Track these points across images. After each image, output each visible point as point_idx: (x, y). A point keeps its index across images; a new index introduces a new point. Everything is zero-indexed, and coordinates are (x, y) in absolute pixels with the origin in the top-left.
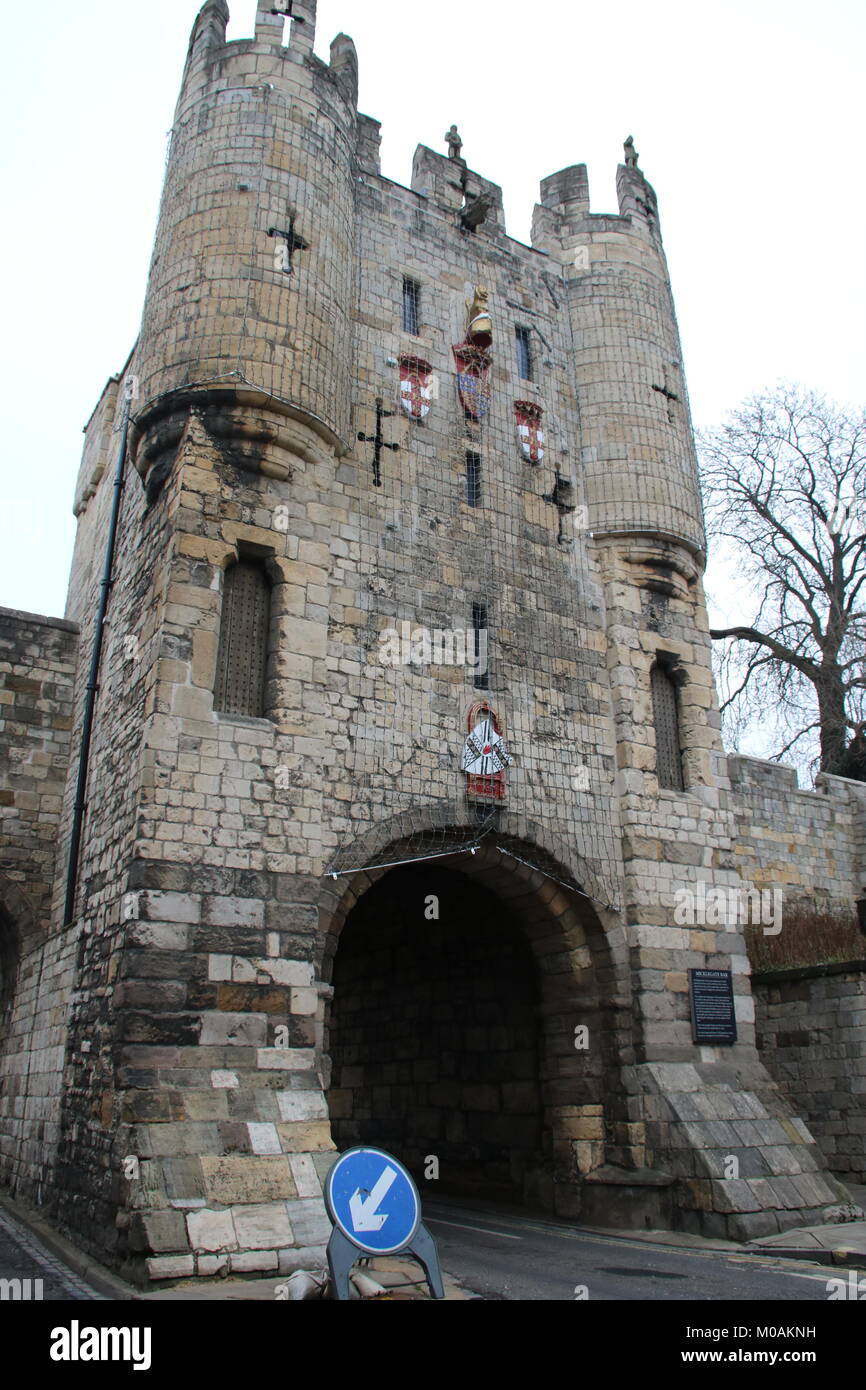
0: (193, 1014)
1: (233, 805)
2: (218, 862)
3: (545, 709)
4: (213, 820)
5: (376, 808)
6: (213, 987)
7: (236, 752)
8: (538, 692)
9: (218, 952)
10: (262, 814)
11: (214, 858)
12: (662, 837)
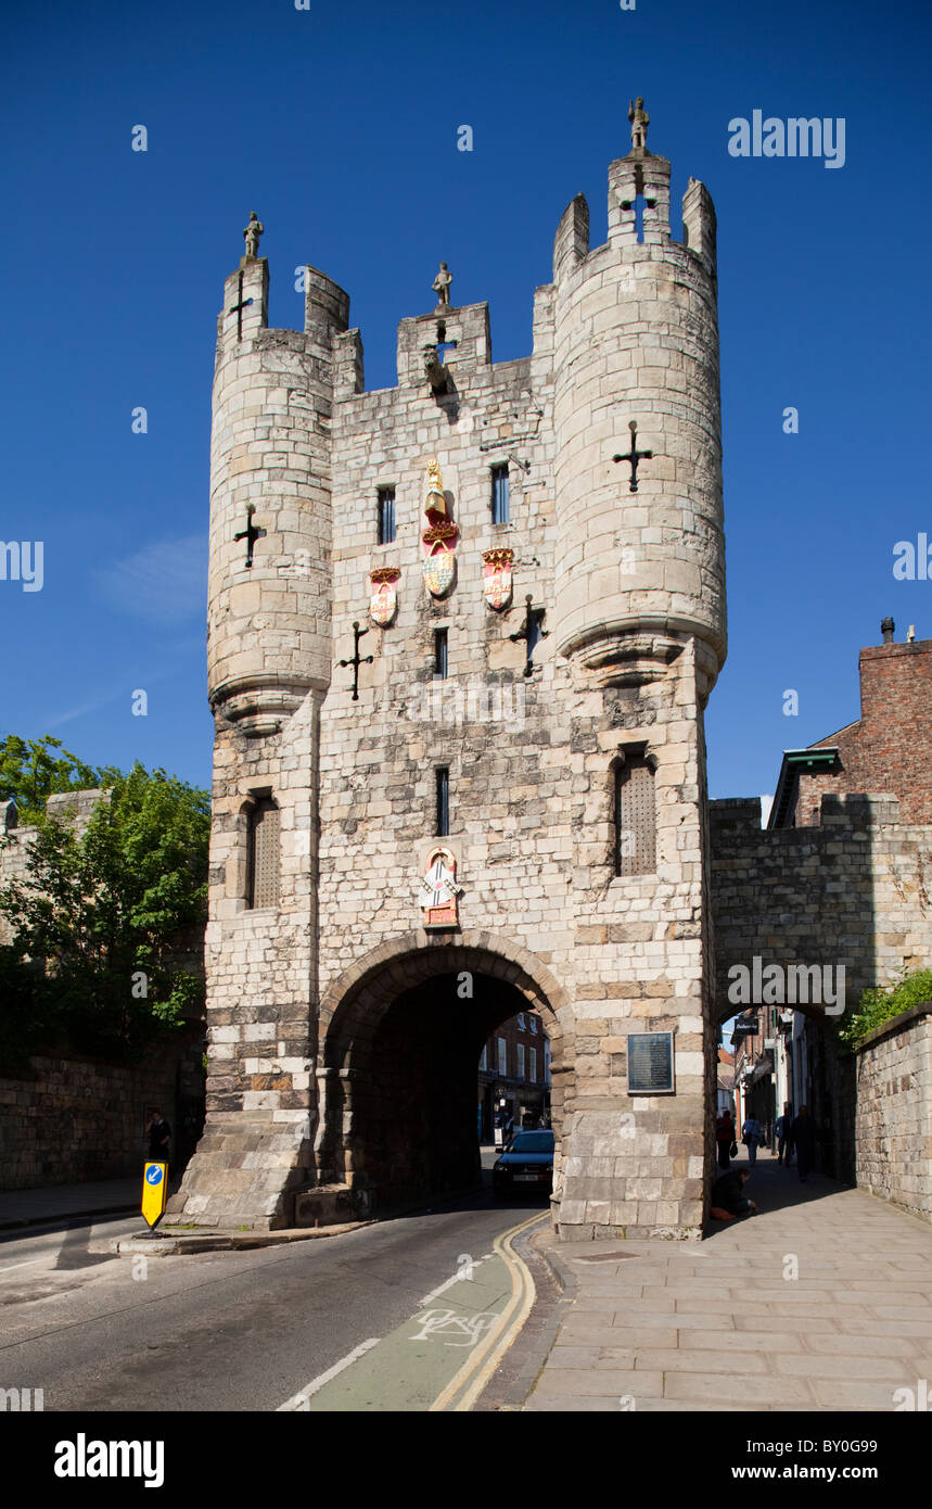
0: (239, 1093)
1: (254, 968)
2: (248, 1004)
3: (502, 836)
4: (243, 979)
5: (355, 948)
6: (249, 1078)
7: (255, 934)
8: (496, 824)
9: (249, 1057)
10: (272, 970)
11: (245, 1002)
12: (608, 922)
